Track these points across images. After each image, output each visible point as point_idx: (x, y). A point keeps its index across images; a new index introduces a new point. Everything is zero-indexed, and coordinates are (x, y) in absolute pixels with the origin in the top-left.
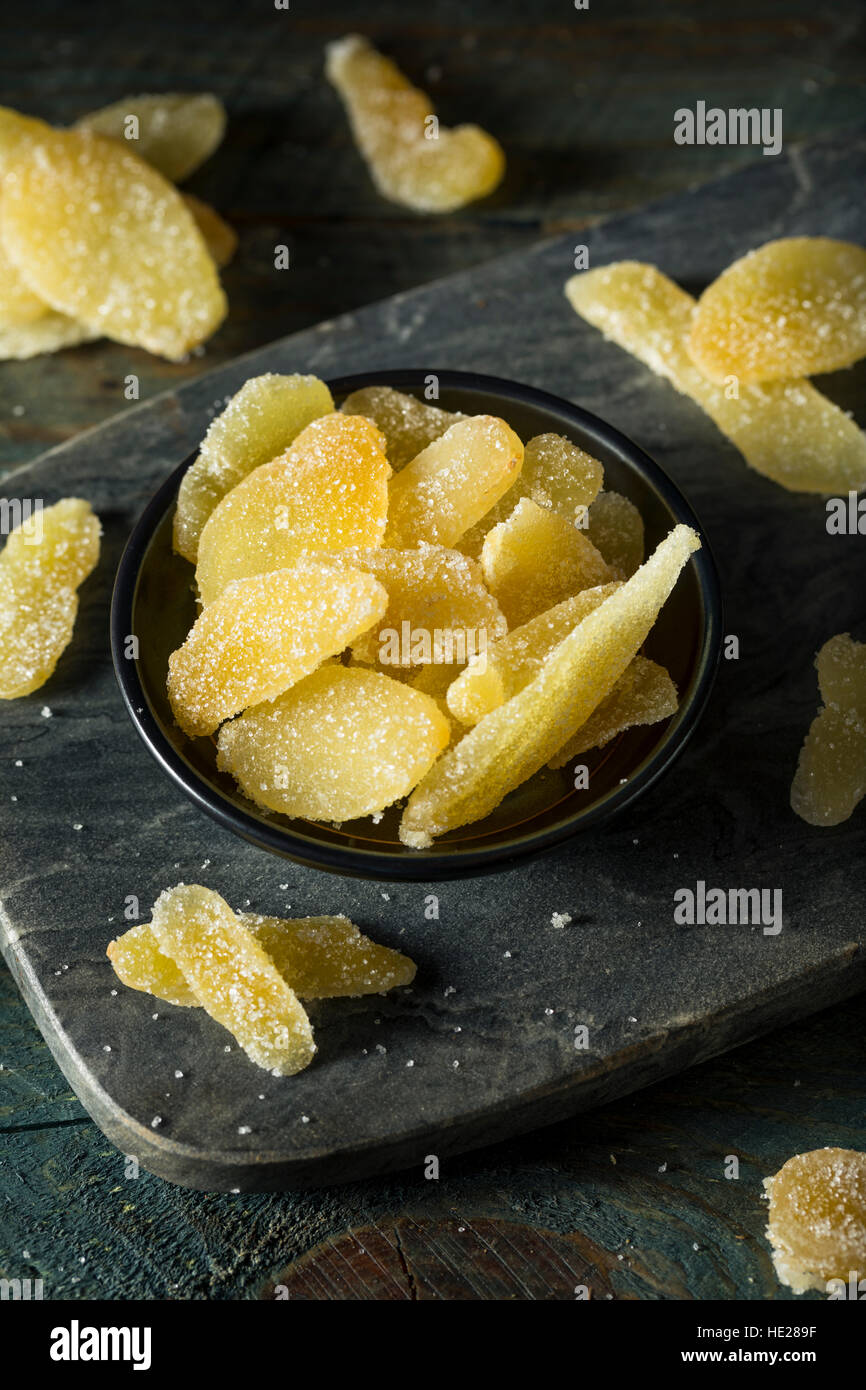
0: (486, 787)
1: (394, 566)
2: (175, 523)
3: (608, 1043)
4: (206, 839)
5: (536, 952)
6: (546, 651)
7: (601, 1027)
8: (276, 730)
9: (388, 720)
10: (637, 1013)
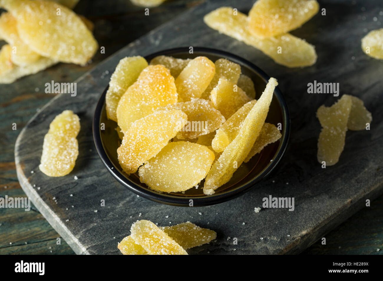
0: (229, 171)
1: (184, 107)
2: (107, 109)
3: (283, 245)
4: (138, 207)
5: (252, 221)
6: (239, 124)
7: (279, 240)
8: (157, 166)
9: (194, 155)
10: (289, 233)
